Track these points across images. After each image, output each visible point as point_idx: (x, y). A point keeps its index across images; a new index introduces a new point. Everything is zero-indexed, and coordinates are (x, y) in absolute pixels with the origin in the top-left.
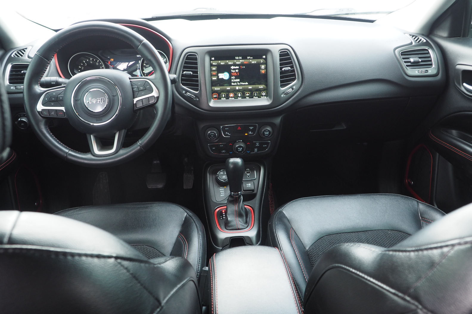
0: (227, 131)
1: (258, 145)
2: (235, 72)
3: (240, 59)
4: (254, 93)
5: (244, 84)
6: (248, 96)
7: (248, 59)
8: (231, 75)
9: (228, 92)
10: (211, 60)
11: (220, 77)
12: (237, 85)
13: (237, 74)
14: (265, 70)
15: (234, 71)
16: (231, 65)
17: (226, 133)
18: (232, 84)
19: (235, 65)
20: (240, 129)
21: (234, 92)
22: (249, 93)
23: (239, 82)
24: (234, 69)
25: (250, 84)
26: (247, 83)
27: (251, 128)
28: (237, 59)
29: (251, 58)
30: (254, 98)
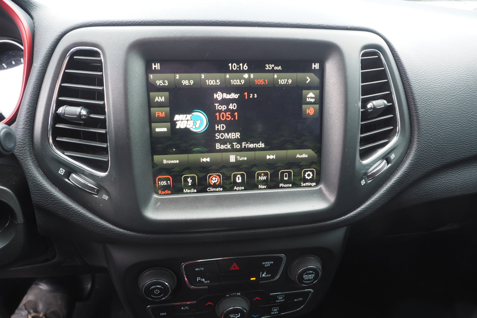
0: (201, 274)
1: (281, 299)
2: (228, 110)
3: (244, 72)
4: (282, 173)
5: (252, 146)
6: (264, 182)
7: (269, 71)
8: (212, 121)
9: (206, 169)
10: (148, 70)
11: (180, 125)
12: (233, 150)
13: (233, 116)
14: (317, 106)
15: (223, 108)
16: (216, 89)
17: (198, 279)
18: (218, 146)
19: (227, 88)
20: (237, 268)
21: (224, 170)
22: (266, 174)
23: (239, 141)
24: (225, 102)
25: (270, 147)
26: (262, 145)
27: (268, 264)
28: (233, 71)
29: (276, 68)
30: (282, 187)
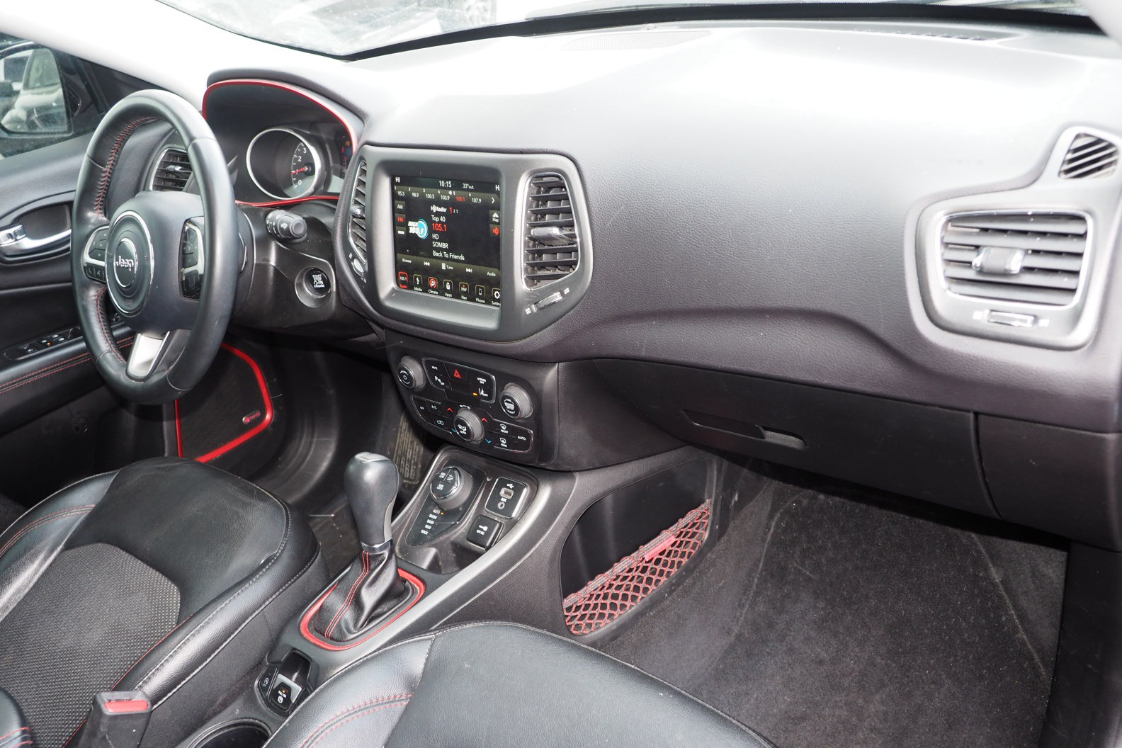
0: (437, 374)
2: (440, 222)
3: (449, 189)
4: (478, 288)
5: (456, 257)
6: (465, 294)
7: (465, 190)
8: (431, 231)
9: (427, 272)
10: (393, 183)
11: (412, 231)
12: (443, 259)
13: (442, 226)
15: (437, 219)
16: (432, 202)
17: (436, 378)
18: (435, 254)
19: (439, 203)
20: (459, 376)
21: (438, 276)
22: (466, 286)
23: (448, 251)
24: (438, 214)
25: (468, 261)
26: (462, 258)
27: (482, 381)
28: (442, 188)
29: (470, 187)
30: (478, 302)
